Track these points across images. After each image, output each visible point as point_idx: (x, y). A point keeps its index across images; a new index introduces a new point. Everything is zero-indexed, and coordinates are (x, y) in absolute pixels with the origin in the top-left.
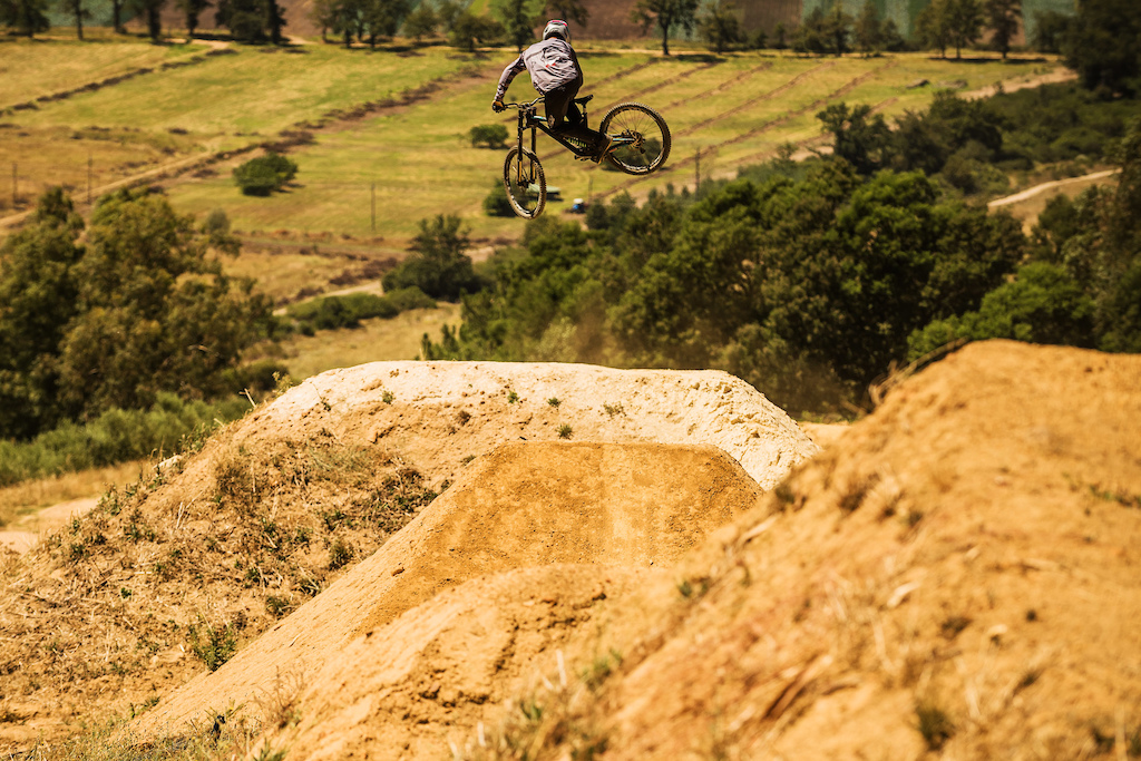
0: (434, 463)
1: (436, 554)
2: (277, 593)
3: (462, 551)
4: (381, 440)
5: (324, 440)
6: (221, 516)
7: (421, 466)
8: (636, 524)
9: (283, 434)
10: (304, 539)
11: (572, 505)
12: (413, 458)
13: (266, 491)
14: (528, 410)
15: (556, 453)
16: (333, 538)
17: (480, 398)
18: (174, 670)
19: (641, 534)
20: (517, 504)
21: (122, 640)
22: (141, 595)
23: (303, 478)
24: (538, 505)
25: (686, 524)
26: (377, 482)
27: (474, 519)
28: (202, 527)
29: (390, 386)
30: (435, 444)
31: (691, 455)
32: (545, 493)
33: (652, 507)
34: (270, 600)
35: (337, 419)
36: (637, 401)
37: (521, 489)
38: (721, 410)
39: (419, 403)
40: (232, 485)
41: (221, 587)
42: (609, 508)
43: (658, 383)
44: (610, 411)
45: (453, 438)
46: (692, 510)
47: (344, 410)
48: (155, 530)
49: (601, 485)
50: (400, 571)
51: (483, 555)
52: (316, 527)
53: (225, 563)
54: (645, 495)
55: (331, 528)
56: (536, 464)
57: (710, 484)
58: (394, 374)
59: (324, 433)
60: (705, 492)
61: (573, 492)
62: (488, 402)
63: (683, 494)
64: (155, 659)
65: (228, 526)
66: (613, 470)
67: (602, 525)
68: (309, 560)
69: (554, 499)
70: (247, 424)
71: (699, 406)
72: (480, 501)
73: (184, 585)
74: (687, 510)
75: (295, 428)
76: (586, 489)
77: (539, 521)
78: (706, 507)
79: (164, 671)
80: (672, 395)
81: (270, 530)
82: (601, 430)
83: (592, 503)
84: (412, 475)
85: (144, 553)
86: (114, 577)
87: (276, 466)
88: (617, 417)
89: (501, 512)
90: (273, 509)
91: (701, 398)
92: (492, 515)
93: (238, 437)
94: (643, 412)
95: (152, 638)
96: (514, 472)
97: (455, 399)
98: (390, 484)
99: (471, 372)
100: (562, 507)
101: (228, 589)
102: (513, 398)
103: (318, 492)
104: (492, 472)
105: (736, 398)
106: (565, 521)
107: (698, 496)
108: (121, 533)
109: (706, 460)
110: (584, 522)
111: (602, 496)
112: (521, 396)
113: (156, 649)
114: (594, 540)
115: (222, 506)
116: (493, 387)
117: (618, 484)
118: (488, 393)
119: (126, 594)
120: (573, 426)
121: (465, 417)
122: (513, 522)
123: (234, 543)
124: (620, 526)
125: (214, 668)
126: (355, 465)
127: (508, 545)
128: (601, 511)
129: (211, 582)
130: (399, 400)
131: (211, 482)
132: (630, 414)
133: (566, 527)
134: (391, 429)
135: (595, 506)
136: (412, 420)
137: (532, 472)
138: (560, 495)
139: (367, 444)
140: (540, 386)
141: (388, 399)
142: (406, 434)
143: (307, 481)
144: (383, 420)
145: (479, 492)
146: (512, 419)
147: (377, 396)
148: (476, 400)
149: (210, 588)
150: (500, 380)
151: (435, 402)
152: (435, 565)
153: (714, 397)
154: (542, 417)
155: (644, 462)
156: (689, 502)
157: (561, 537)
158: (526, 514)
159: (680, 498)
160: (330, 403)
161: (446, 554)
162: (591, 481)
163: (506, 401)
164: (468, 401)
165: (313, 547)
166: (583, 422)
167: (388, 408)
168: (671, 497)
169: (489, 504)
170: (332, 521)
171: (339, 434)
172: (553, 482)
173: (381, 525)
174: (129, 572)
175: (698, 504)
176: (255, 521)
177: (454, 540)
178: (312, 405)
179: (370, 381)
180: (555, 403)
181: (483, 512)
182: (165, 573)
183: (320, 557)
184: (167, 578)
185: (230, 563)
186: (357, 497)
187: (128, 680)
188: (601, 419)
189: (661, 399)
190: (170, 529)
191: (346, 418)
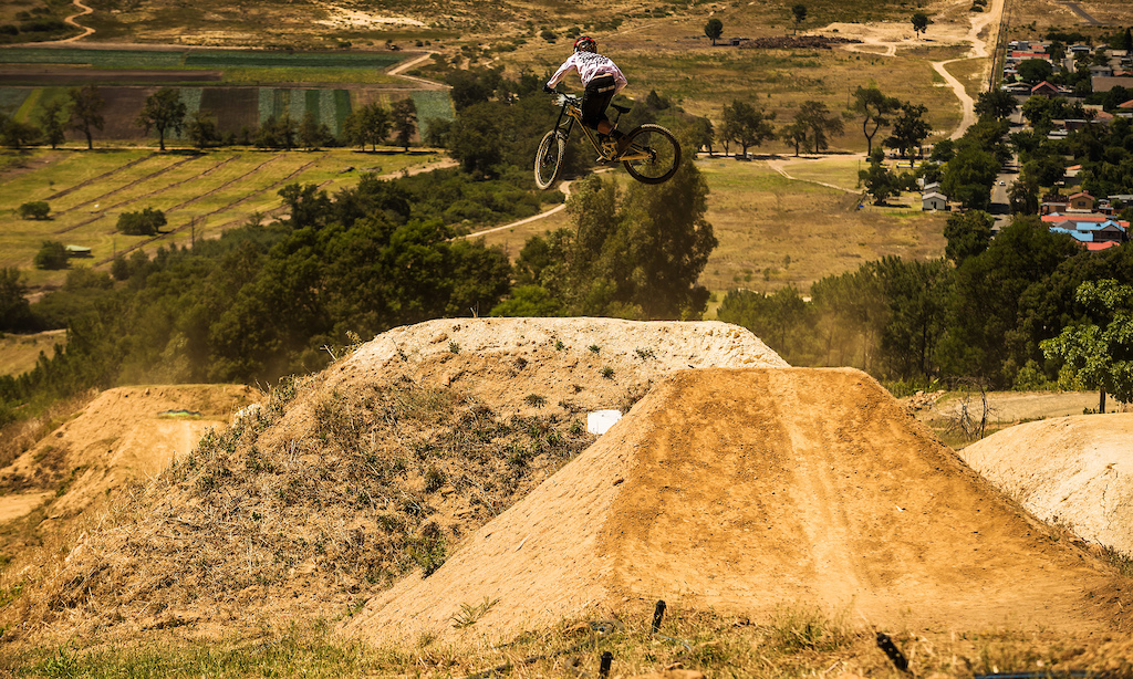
0: (501, 402)
1: (649, 466)
2: (386, 513)
3: (669, 463)
4: (454, 384)
5: (404, 385)
6: (327, 450)
7: (491, 404)
8: (809, 436)
9: (369, 380)
10: (401, 468)
11: (752, 421)
12: (483, 398)
13: (363, 429)
14: (573, 356)
15: (728, 377)
16: (426, 467)
17: (532, 347)
18: (310, 579)
19: (817, 444)
20: (705, 422)
21: (260, 557)
22: (270, 518)
23: (393, 418)
24: (723, 422)
25: (853, 435)
26: (456, 418)
27: (672, 435)
28: (313, 459)
29: (455, 338)
30: (500, 386)
31: (843, 377)
32: (726, 412)
33: (820, 422)
34: (381, 519)
35: (414, 367)
36: (662, 347)
37: (705, 409)
38: (734, 352)
39: (482, 352)
40: (329, 422)
41: (337, 509)
42: (784, 422)
43: (678, 331)
44: (643, 355)
45: (513, 381)
46: (855, 424)
47: (419, 359)
48: (273, 463)
49: (773, 403)
50: (621, 481)
51: (687, 465)
52: (410, 456)
53: (337, 489)
54: (812, 412)
55: (423, 458)
56: (714, 387)
57: (866, 401)
58: (457, 329)
59: (404, 379)
60: (862, 408)
61: (749, 410)
62: (540, 350)
63: (844, 410)
64: (292, 571)
65: (334, 459)
66: (780, 391)
67: (783, 437)
68: (408, 485)
69: (735, 417)
70: (333, 375)
71: (715, 349)
72: (674, 420)
73: (305, 509)
74: (850, 423)
75: (379, 375)
76: (760, 408)
77: (727, 435)
78: (866, 420)
79: (302, 580)
80: (691, 340)
81: (372, 460)
82: (637, 371)
83: (768, 419)
84: (484, 411)
85: (264, 482)
86: (243, 504)
87: (368, 407)
88: (649, 360)
89: (693, 428)
90: (371, 443)
91: (717, 343)
92: (687, 430)
93: (330, 383)
94: (669, 355)
95: (286, 554)
96: (696, 395)
97: (511, 348)
98: (467, 419)
99: (521, 326)
100: (744, 423)
101: (343, 511)
102: (560, 346)
103: (407, 428)
104: (677, 395)
105: (744, 342)
106: (750, 435)
107: (856, 411)
108: (243, 466)
109: (857, 381)
110: (766, 436)
111: (775, 413)
112: (566, 344)
113: (291, 563)
114: (778, 450)
115: (326, 443)
116: (542, 338)
117: (786, 403)
118: (538, 342)
119: (256, 517)
120: (613, 367)
121: (523, 363)
122: (705, 437)
123: (344, 473)
124: (798, 440)
125: (429, 573)
126: (434, 406)
127: (708, 457)
128: (778, 425)
129: (328, 505)
130: (464, 350)
131: (311, 423)
132: (659, 357)
133: (752, 441)
134: (461, 374)
135: (771, 422)
136: (478, 366)
137: (712, 394)
138: (739, 413)
139: (443, 387)
140: (580, 336)
141: (455, 349)
142: (474, 378)
143: (396, 419)
144: (453, 367)
145: (671, 412)
146: (562, 364)
147: (445, 347)
148: (529, 348)
149: (330, 510)
150: (547, 331)
151: (496, 350)
152: (651, 475)
153: (726, 342)
154: (586, 361)
156: (850, 416)
157: (749, 449)
158: (714, 430)
159: (842, 413)
160: (406, 353)
161: (657, 466)
162: (763, 401)
163: (554, 349)
164: (522, 349)
165: (409, 474)
166: (621, 365)
167: (456, 358)
168: (834, 413)
169: (682, 422)
170: (423, 452)
171: (418, 378)
172: (731, 403)
174: (255, 499)
175: (859, 418)
176: (357, 454)
177: (661, 453)
178: (390, 356)
179: (437, 335)
180: (595, 349)
181: (679, 429)
182: (287, 500)
183: (417, 482)
184: (290, 503)
185: (342, 489)
186: (440, 432)
187: (272, 589)
188: (635, 362)
189: (683, 345)
190: (284, 461)
191: (421, 366)
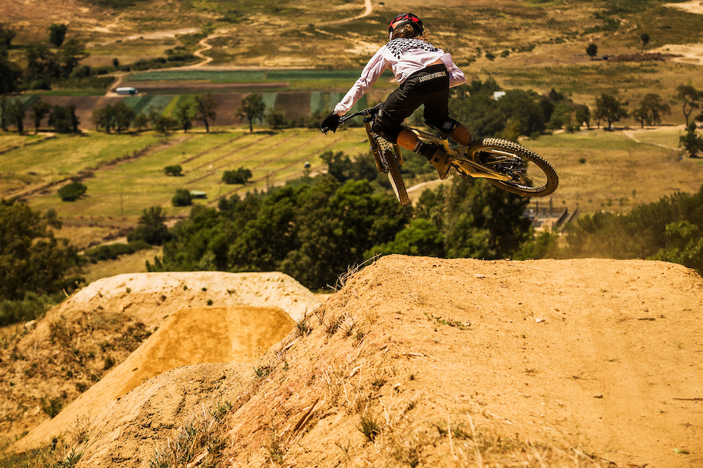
0: (150, 320)
1: (152, 361)
2: (81, 381)
3: (164, 359)
4: (126, 310)
5: (99, 311)
6: (54, 347)
7: (145, 321)
8: (242, 343)
9: (81, 309)
10: (92, 356)
11: (213, 336)
12: (141, 317)
13: (74, 335)
14: (193, 293)
15: (205, 312)
16: (105, 355)
17: (171, 289)
18: (35, 418)
19: (245, 347)
20: (188, 336)
21: (11, 406)
22: (19, 385)
23: (91, 328)
24: (198, 337)
25: (265, 342)
26: (125, 329)
27: (169, 344)
28: (46, 353)
29: (129, 285)
30: (151, 311)
31: (266, 311)
32: (201, 331)
33: (249, 335)
34: (78, 385)
35: (106, 301)
36: (242, 287)
37: (190, 330)
38: (280, 290)
39: (143, 292)
40: (59, 334)
41: (55, 380)
42: (230, 336)
43: (251, 279)
44: (230, 292)
45: (159, 308)
46: (268, 336)
47: (109, 297)
48: (24, 355)
49: (226, 326)
50: (136, 369)
51: (173, 360)
52: (98, 350)
53: (57, 368)
54: (246, 330)
55: (104, 351)
56: (196, 318)
57: (275, 324)
58: (131, 279)
59: (100, 308)
60: (273, 327)
61: (213, 330)
62: (174, 290)
63: (263, 329)
64: (26, 414)
65: (57, 352)
66: (231, 319)
67: (228, 344)
68: (95, 366)
69: (205, 334)
70: (64, 305)
71: (270, 288)
72: (171, 336)
73: (38, 379)
74: (265, 336)
75: (87, 306)
76: (219, 328)
77: (198, 344)
78: (274, 334)
79: (30, 419)
80: (257, 284)
81: (77, 353)
82: (226, 301)
83: (222, 334)
84: (141, 325)
85: (20, 366)
86: (6, 377)
87: (79, 323)
88: (233, 295)
89: (181, 340)
90: (78, 343)
91: (271, 285)
92: (177, 342)
93: (61, 311)
94: (245, 292)
95: (25, 404)
96: (186, 322)
97: (159, 290)
98: (131, 330)
99: (166, 277)
100: (209, 337)
101: (58, 380)
102: (185, 288)
103: (98, 335)
104: (176, 322)
105: (286, 284)
106: (211, 343)
107: (270, 329)
108: (9, 357)
109: (273, 313)
110: (219, 343)
111: (227, 331)
112: (189, 287)
113: (26, 409)
114: (224, 351)
115: (54, 343)
116: (176, 284)
117: (234, 326)
118: (174, 286)
119: (12, 384)
120: (213, 300)
121: (164, 298)
122: (186, 345)
123: (61, 360)
124: (236, 345)
125: (53, 416)
126: (114, 322)
127: (185, 355)
128: (227, 338)
129: (50, 377)
130: (134, 291)
131: (48, 332)
132: (239, 293)
133: (211, 346)
134: (130, 304)
135: (224, 336)
136: (140, 300)
137: (195, 321)
138: (207, 331)
139: (119, 312)
140: (198, 283)
141: (128, 291)
142: (137, 307)
143: (93, 330)
144: (126, 301)
145: (171, 332)
146: (185, 298)
147: (124, 290)
148: (168, 290)
149: (50, 380)
150: (179, 281)
151: (150, 291)
152: (152, 366)
153: (276, 284)
154: (199, 296)
155: (245, 315)
156: (266, 332)
157: (209, 351)
158: (192, 341)
159: (262, 331)
160: (102, 294)
161: (157, 361)
162: (222, 325)
163: (182, 289)
164: (165, 290)
165: (97, 360)
166: (218, 298)
167: (129, 295)
168: (258, 330)
169: (176, 337)
170: (105, 347)
171: (107, 308)
172: (204, 326)
173: (127, 349)
174: (13, 375)
175: (270, 333)
176: (70, 349)
177: (160, 354)
178: (94, 295)
179: (120, 283)
180: (204, 290)
181: (173, 341)
182: (29, 374)
183: (99, 364)
184: (31, 376)
185: (59, 368)
186: (116, 336)
187: (14, 423)
188: (226, 296)
189: (253, 286)
190: (31, 354)
191: (110, 300)
